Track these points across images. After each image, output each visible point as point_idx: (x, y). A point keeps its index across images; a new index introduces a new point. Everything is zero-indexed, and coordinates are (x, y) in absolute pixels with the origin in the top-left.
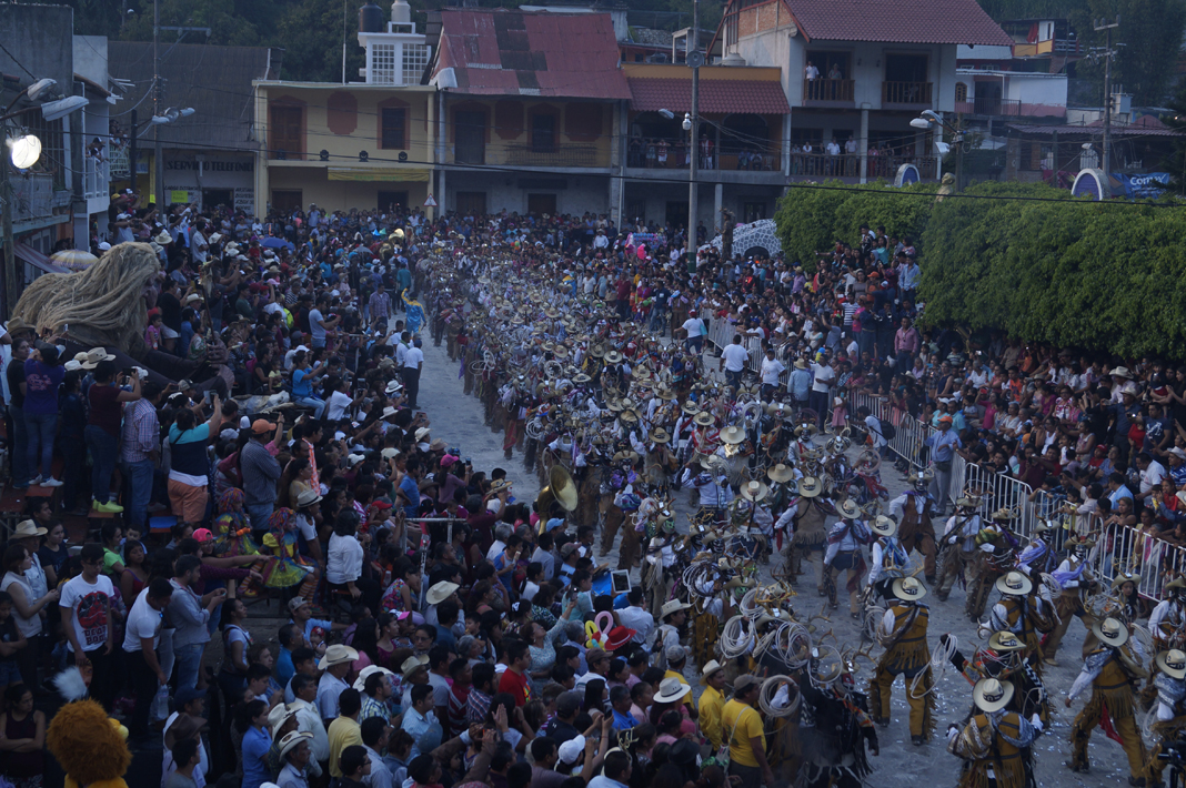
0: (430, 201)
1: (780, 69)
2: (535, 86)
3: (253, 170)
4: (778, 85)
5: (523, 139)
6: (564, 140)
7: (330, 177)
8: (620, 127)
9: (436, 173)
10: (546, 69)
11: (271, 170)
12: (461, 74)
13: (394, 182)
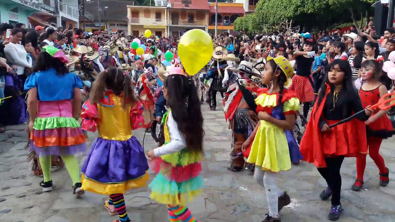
0: (166, 33)
1: (243, 4)
2: (188, 7)
3: (127, 26)
4: (243, 7)
5: (186, 20)
6: (195, 20)
7: (144, 27)
8: (207, 17)
9: (167, 26)
10: (191, 4)
11: (132, 26)
12: (172, 5)
13: (159, 28)
